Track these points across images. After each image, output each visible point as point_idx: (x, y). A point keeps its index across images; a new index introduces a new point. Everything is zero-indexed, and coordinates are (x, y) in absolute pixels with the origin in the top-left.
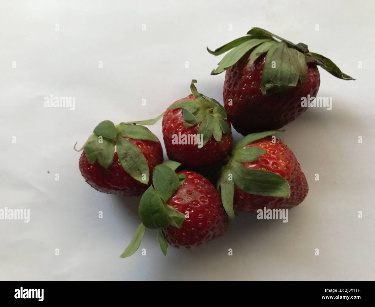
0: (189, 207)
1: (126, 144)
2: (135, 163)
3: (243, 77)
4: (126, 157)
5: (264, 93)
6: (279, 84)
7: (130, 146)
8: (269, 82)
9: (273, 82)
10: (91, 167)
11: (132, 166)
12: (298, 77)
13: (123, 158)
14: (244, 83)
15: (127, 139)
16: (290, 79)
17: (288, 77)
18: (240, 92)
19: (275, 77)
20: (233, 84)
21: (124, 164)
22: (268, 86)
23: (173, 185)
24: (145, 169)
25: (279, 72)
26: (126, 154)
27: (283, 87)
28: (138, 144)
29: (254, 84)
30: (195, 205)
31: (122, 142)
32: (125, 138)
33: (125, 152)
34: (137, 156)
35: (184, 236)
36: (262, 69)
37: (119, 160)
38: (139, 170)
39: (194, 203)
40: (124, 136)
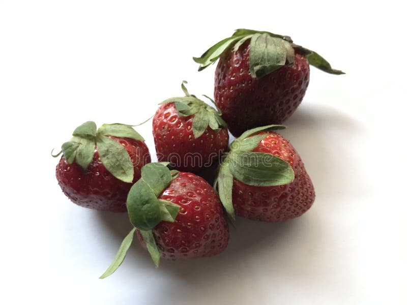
0: (183, 198)
1: (108, 142)
2: (118, 160)
3: (231, 68)
4: (108, 155)
5: (254, 76)
6: (267, 64)
7: (112, 143)
8: (257, 64)
9: (261, 64)
10: (69, 168)
11: (114, 164)
12: (285, 56)
13: (104, 156)
14: (232, 73)
15: (110, 137)
16: (277, 59)
17: (276, 57)
18: (230, 84)
19: (263, 59)
20: (222, 78)
21: (105, 162)
22: (257, 68)
23: (165, 178)
24: (130, 168)
25: (266, 53)
26: (108, 150)
27: (272, 67)
28: (121, 142)
29: (242, 71)
30: (191, 196)
31: (104, 140)
32: (107, 136)
33: (106, 149)
34: (120, 154)
35: (180, 232)
36: (248, 55)
37: (99, 158)
38: (122, 169)
39: (189, 194)
40: (106, 134)
